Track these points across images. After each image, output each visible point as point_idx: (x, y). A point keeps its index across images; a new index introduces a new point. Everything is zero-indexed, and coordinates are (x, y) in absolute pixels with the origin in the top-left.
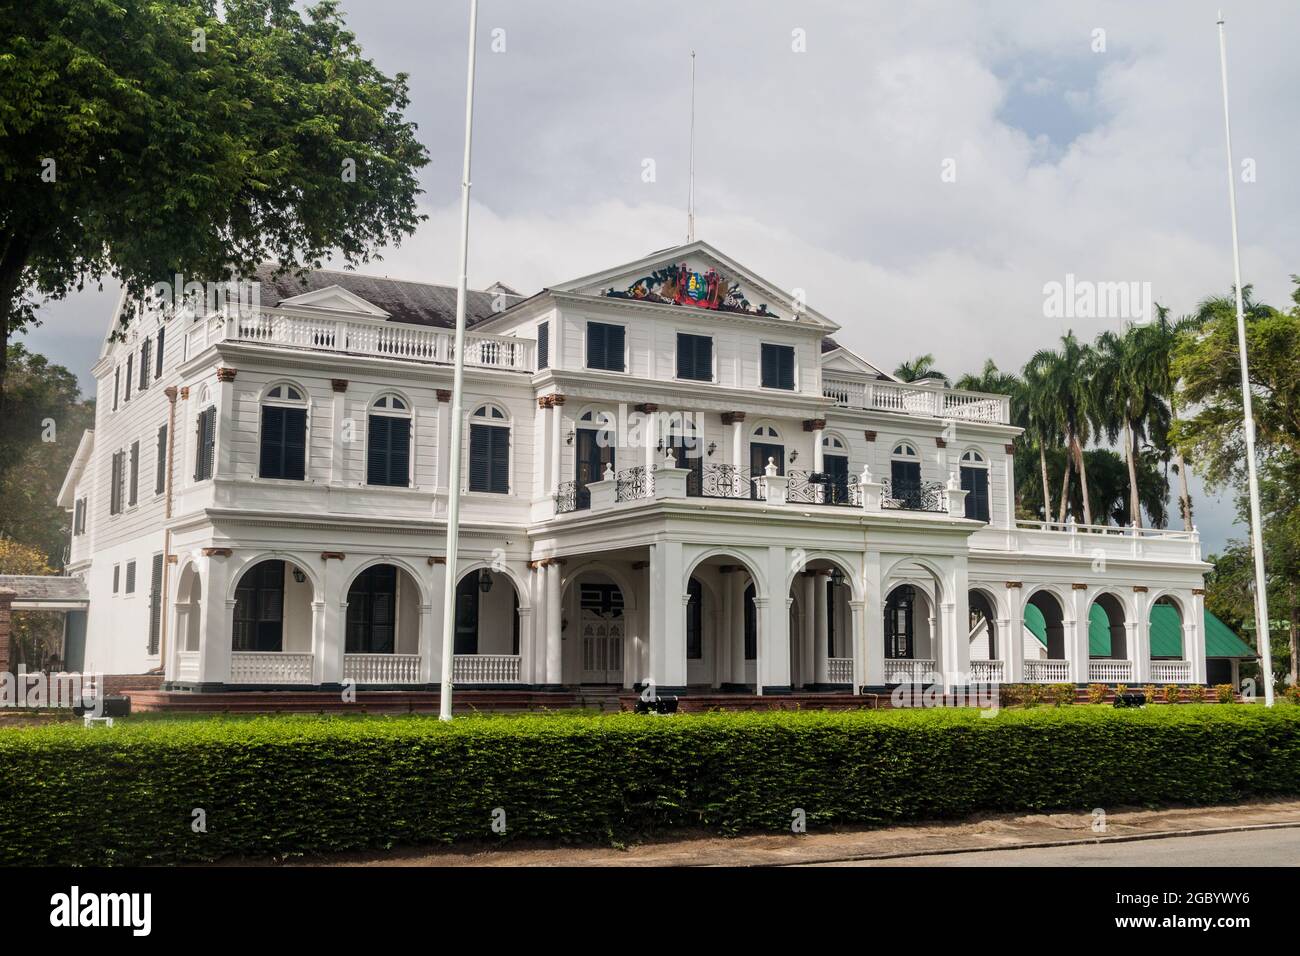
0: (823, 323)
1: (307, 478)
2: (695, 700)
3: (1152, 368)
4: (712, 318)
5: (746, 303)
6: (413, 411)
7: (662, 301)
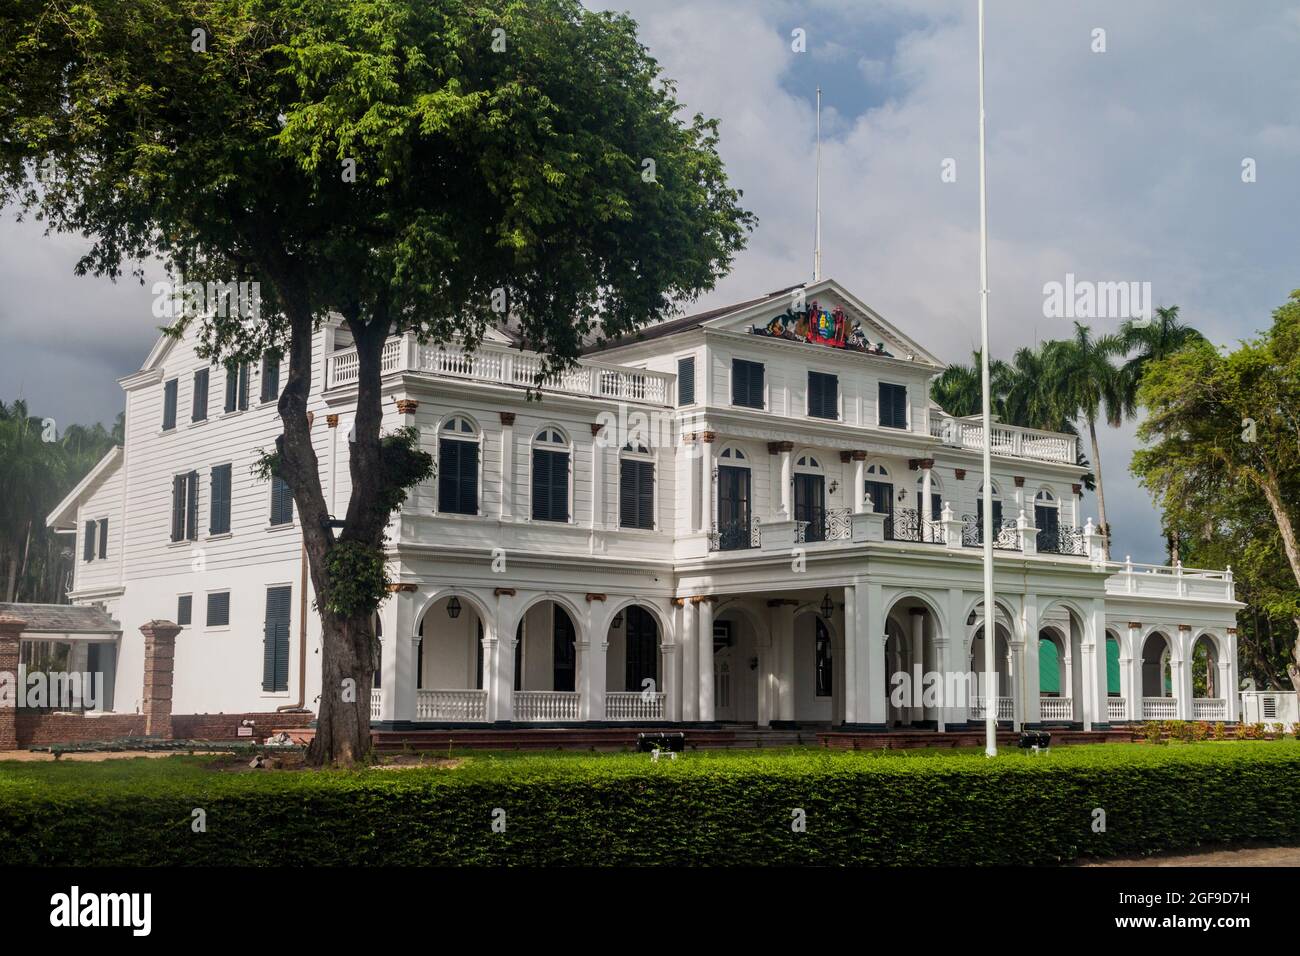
0: (933, 364)
1: (480, 513)
2: (900, 736)
3: (1074, 389)
4: (840, 357)
5: (866, 342)
6: (572, 446)
7: (795, 339)
